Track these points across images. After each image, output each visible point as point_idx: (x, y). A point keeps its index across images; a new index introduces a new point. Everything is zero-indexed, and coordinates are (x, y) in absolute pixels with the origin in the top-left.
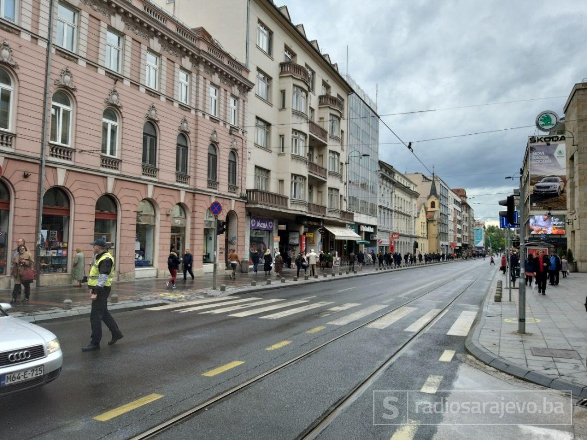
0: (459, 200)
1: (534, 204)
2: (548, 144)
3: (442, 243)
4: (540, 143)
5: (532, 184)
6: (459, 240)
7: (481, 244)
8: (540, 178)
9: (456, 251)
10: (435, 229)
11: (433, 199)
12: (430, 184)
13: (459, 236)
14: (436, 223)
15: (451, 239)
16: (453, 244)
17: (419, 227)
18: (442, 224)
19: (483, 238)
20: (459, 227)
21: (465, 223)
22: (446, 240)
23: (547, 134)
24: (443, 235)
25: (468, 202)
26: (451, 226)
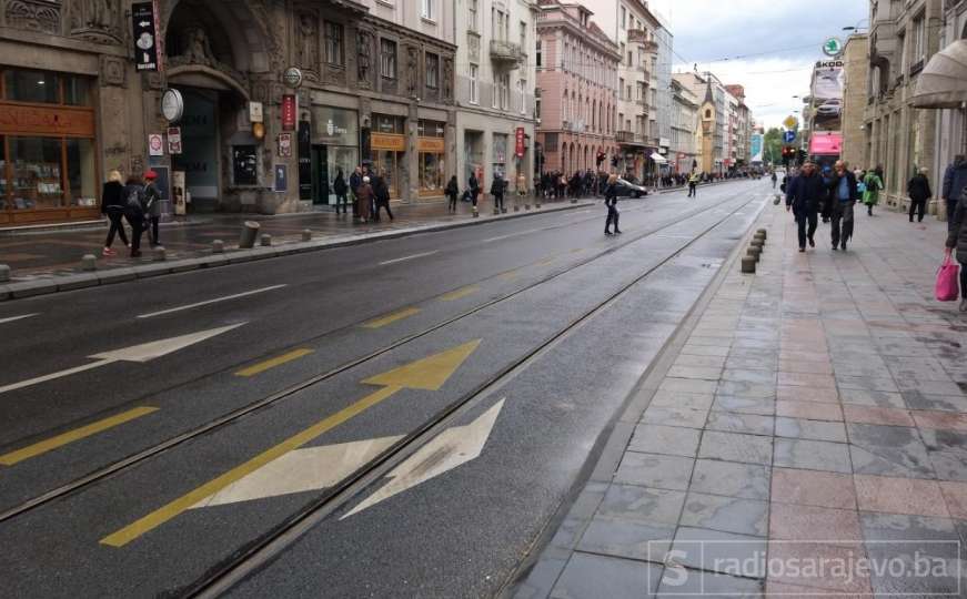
0: (736, 103)
1: (817, 125)
2: (832, 70)
3: (716, 160)
4: (825, 68)
5: (816, 106)
6: (734, 154)
7: (758, 157)
8: (823, 101)
9: (730, 168)
10: (710, 144)
11: (708, 106)
12: (705, 86)
13: (734, 149)
14: (711, 136)
15: (725, 155)
16: (727, 161)
17: (697, 144)
18: (718, 137)
19: (762, 148)
20: (735, 137)
21: (741, 132)
22: (720, 156)
23: (831, 59)
24: (717, 150)
25: (746, 102)
26: (726, 139)
